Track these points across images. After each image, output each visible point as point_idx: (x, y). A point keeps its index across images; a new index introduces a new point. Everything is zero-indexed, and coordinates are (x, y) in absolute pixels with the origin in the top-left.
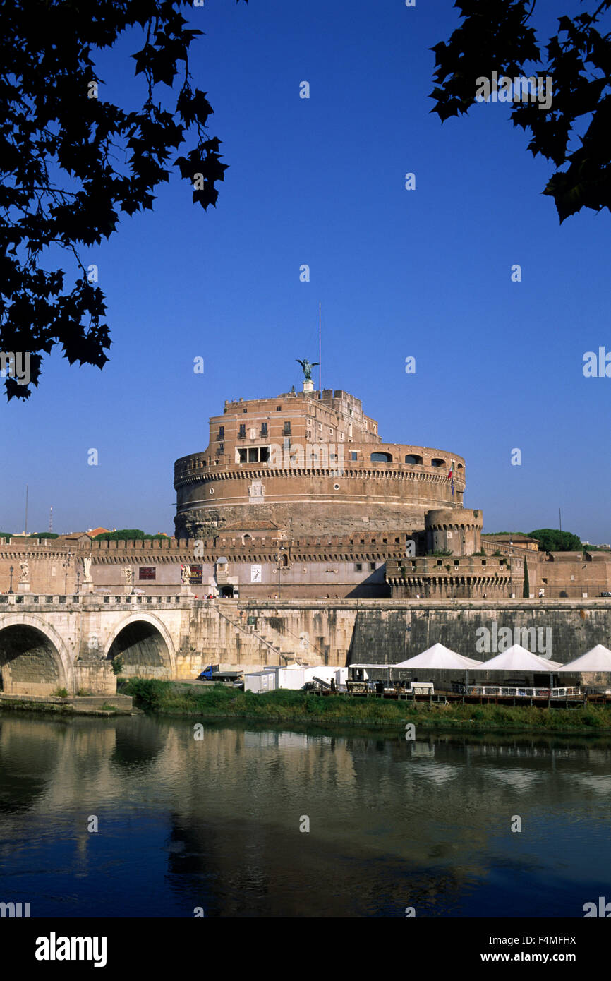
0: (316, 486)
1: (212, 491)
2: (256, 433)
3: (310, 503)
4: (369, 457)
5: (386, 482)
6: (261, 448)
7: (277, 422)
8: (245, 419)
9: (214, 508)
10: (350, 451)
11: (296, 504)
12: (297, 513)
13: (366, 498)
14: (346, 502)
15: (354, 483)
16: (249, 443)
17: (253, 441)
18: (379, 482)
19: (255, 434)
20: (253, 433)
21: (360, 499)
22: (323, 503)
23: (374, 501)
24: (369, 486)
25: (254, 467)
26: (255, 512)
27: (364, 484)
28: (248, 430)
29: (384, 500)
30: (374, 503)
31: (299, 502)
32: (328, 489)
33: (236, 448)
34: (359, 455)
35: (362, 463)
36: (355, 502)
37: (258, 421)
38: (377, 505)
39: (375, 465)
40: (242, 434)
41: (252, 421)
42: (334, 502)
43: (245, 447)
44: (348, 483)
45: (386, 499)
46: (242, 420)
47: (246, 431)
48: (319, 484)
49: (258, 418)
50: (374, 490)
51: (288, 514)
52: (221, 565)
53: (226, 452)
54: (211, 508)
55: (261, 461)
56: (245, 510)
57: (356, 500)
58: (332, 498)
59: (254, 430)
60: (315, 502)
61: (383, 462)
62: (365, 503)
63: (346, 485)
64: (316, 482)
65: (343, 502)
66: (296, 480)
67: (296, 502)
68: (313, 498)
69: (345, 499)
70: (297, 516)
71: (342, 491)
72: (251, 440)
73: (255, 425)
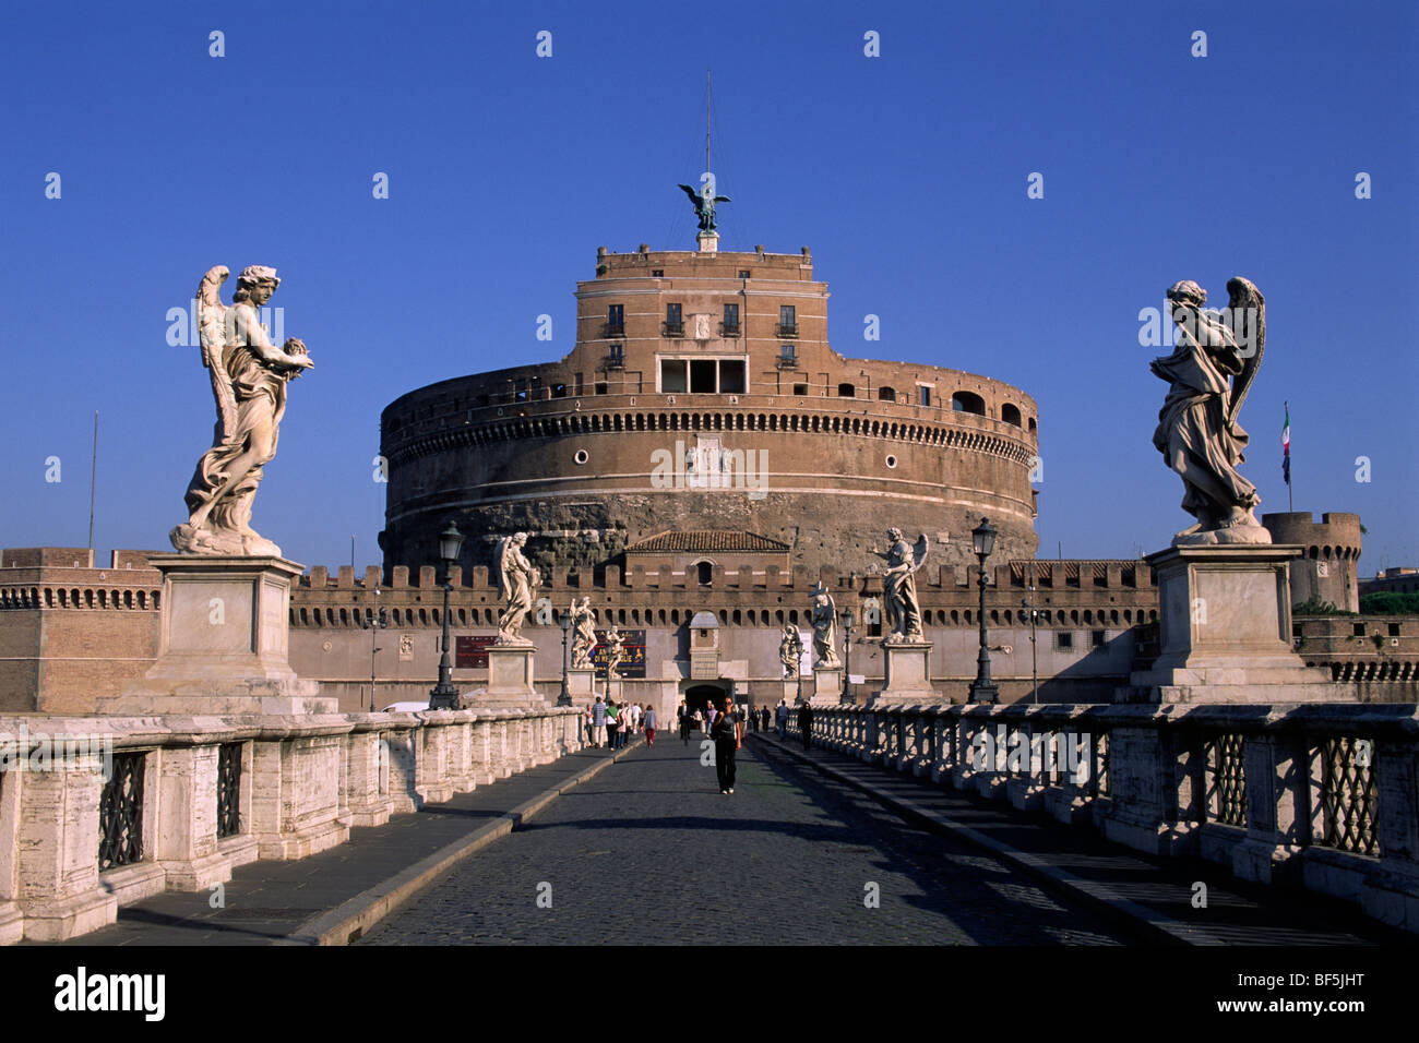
0: (851, 457)
1: (582, 457)
2: (710, 325)
3: (836, 495)
4: (951, 400)
5: (973, 458)
6: (721, 362)
7: (763, 303)
8: (682, 292)
9: (591, 498)
10: (917, 383)
11: (806, 496)
12: (809, 516)
13: (943, 490)
14: (910, 497)
15: (922, 456)
16: (694, 347)
17: (703, 343)
18: (963, 458)
19: (706, 327)
20: (702, 326)
21: (933, 492)
22: (865, 497)
23: (957, 498)
24: (947, 463)
25: (704, 404)
26: (706, 511)
27: (940, 458)
28: (690, 316)
29: (971, 496)
30: (958, 502)
31: (814, 491)
32: (875, 464)
33: (658, 358)
34: (933, 394)
35: (939, 412)
36: (925, 498)
37: (715, 299)
38: (961, 507)
39: (960, 419)
40: (674, 326)
41: (700, 297)
42: (887, 495)
43: (682, 358)
44: (912, 454)
45: (974, 495)
46: (672, 292)
47: (684, 319)
48: (856, 453)
49: (716, 292)
50: (956, 473)
51: (790, 518)
52: (704, 632)
53: (630, 364)
54: (577, 498)
55: (722, 391)
56: (679, 505)
57: (927, 494)
58: (884, 486)
59: (706, 318)
60: (845, 492)
61: (972, 415)
62: (942, 500)
63: (908, 458)
64: (850, 449)
65: (905, 496)
66: (806, 442)
67: (807, 490)
68: (844, 485)
69: (907, 489)
70: (811, 523)
71: (901, 473)
72: (698, 341)
73: (707, 305)
